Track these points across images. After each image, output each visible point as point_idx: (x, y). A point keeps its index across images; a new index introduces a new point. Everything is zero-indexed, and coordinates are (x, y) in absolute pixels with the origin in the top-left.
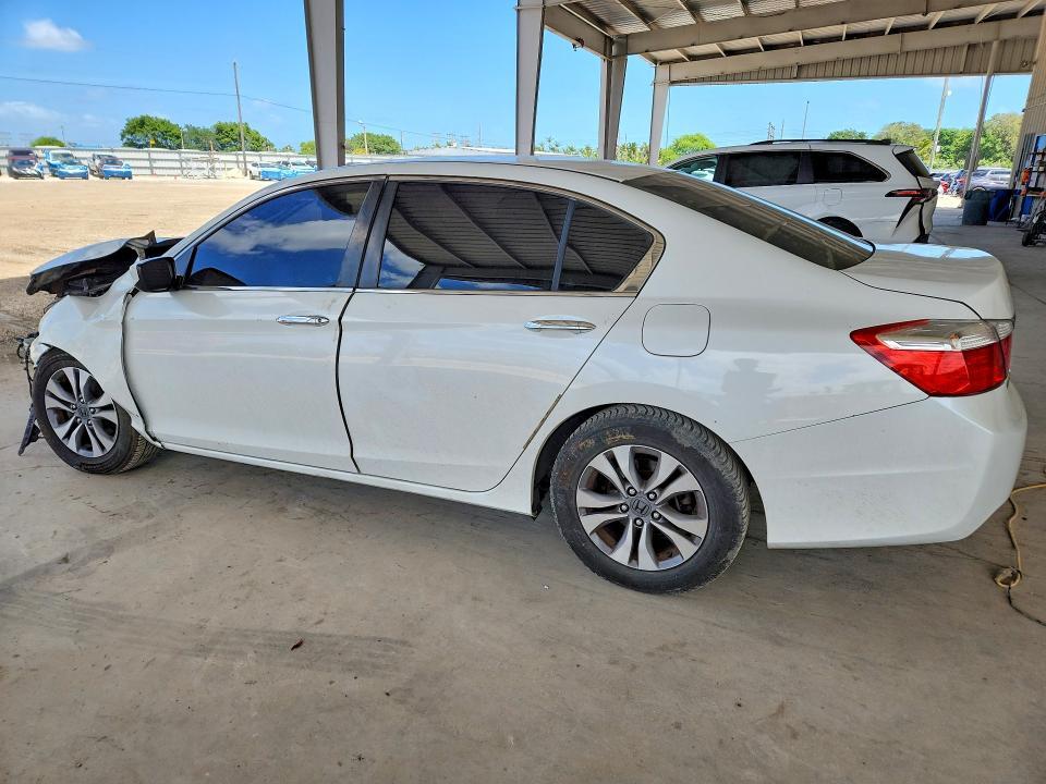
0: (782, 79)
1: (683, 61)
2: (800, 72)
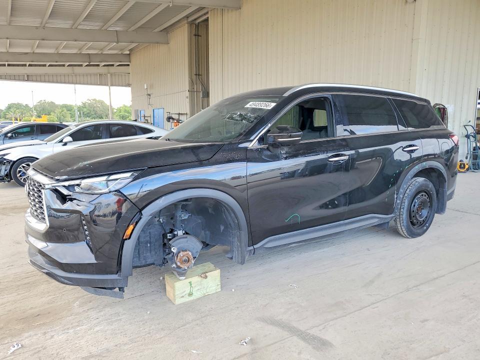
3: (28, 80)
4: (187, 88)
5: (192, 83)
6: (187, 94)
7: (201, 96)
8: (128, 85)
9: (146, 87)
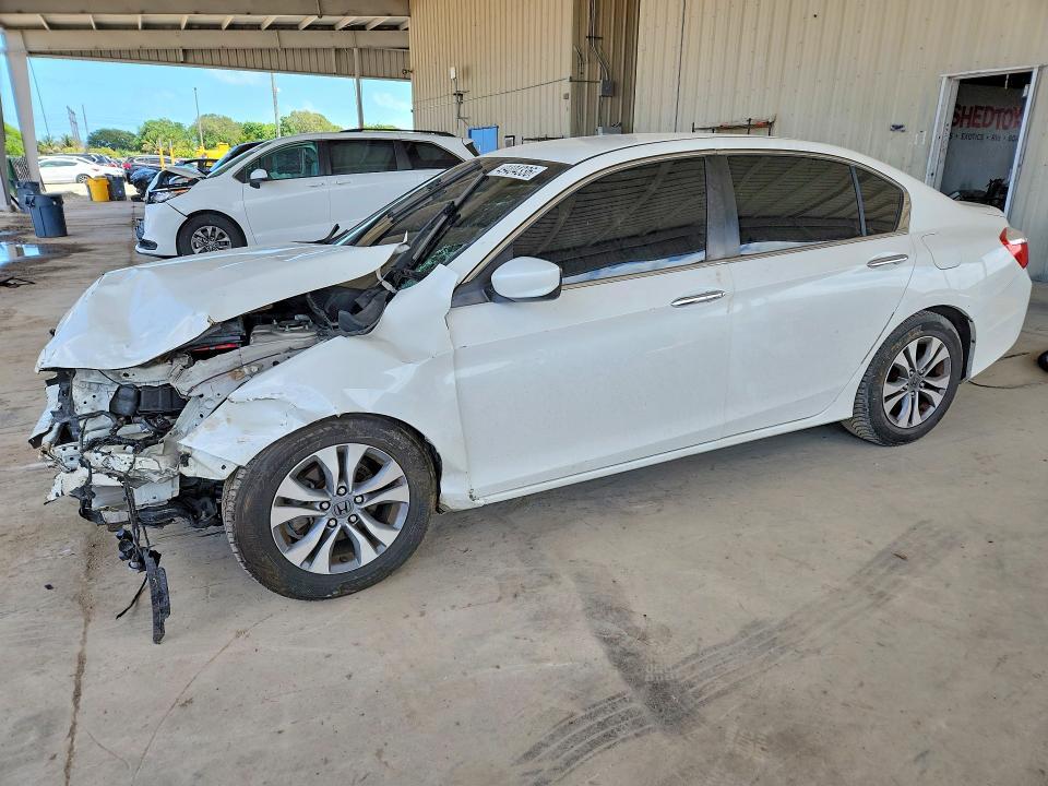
0: (168, 62)
1: (42, 28)
2: (187, 57)
3: (185, 62)
4: (567, 72)
5: (579, 59)
6: (567, 87)
7: (599, 93)
8: (405, 74)
9: (453, 76)
